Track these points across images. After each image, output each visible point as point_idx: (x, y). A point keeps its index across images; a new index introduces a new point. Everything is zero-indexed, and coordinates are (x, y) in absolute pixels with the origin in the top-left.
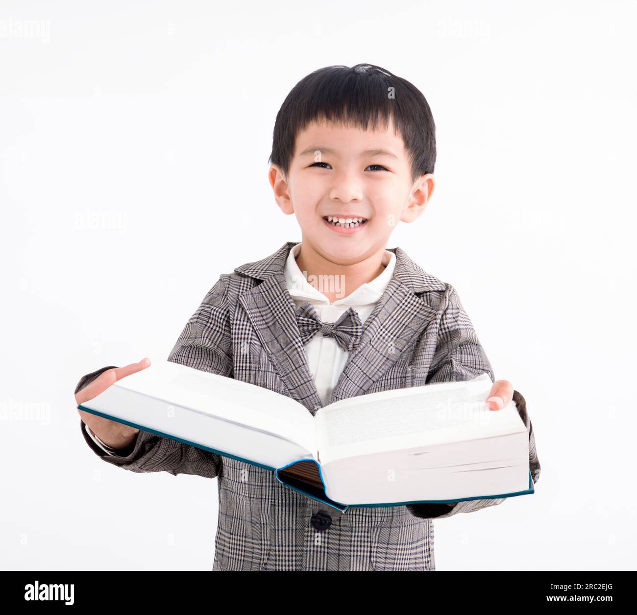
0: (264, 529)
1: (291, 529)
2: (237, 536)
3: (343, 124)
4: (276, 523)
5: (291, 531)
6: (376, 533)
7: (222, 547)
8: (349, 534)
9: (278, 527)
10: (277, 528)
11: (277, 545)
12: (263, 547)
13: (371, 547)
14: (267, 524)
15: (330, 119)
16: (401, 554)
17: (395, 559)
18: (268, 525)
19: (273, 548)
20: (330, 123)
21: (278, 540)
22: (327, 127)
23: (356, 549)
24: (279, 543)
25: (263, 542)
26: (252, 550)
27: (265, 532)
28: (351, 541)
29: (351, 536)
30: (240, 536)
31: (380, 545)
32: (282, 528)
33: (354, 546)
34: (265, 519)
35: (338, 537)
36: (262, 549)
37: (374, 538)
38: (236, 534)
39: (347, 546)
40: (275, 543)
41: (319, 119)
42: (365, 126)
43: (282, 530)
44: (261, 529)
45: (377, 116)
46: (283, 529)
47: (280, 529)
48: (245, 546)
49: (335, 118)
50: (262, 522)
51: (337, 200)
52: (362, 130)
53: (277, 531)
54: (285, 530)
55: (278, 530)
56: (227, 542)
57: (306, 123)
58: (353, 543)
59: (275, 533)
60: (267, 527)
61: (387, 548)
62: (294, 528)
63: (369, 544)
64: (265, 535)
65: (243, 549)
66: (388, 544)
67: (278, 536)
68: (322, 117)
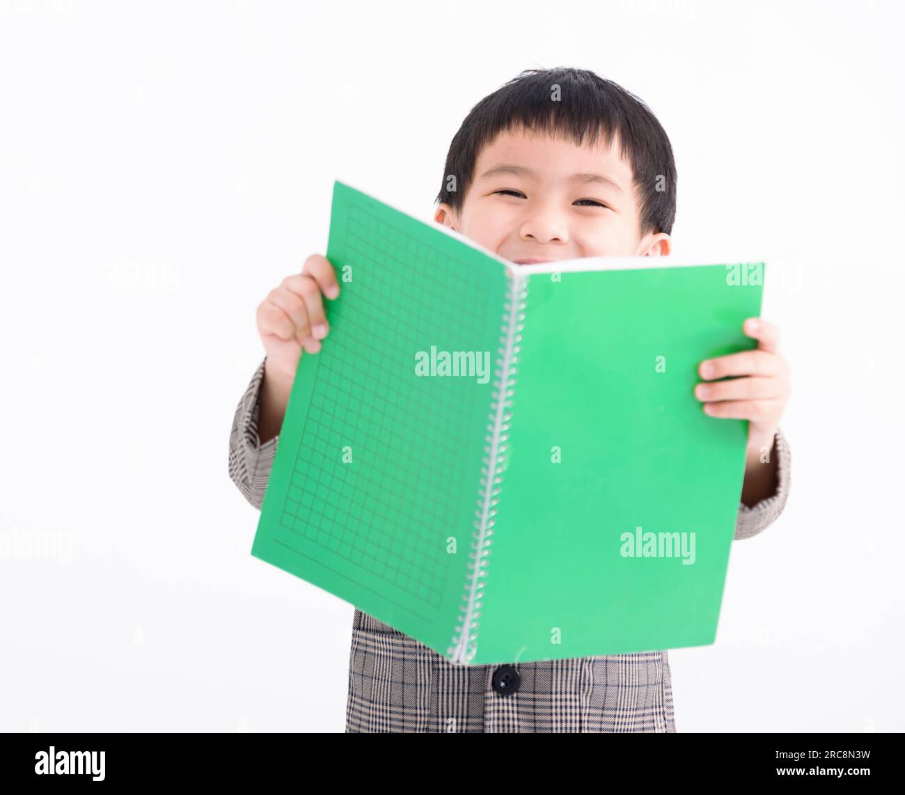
0: (421, 692)
1: (461, 692)
2: (379, 704)
3: (547, 134)
4: (440, 683)
5: (461, 695)
6: (587, 693)
7: (358, 722)
8: (548, 697)
9: (443, 689)
10: (440, 691)
11: (440, 714)
12: (418, 718)
13: (580, 714)
14: (425, 685)
15: (530, 126)
16: (622, 723)
17: (614, 724)
18: (427, 687)
19: (435, 720)
20: (529, 132)
21: (442, 708)
22: (524, 136)
23: (559, 718)
24: (443, 712)
25: (419, 712)
26: (401, 724)
27: (422, 697)
28: (551, 707)
29: (551, 700)
30: (383, 704)
31: (593, 711)
32: (448, 690)
33: (556, 714)
34: (423, 678)
35: (531, 703)
36: (416, 722)
37: (584, 701)
38: (378, 701)
39: (546, 714)
40: (438, 712)
41: (513, 126)
42: (579, 139)
43: (448, 693)
44: (416, 693)
45: (596, 129)
46: (450, 691)
47: (445, 692)
48: (390, 719)
49: (536, 125)
50: (419, 683)
51: (529, 239)
52: (573, 144)
53: (440, 695)
54: (453, 693)
55: (443, 693)
56: (365, 714)
57: (494, 133)
58: (554, 710)
59: (438, 698)
60: (425, 690)
61: (602, 715)
62: (466, 691)
63: (578, 711)
64: (422, 701)
65: (389, 723)
66: (603, 709)
67: (443, 702)
68: (518, 125)
